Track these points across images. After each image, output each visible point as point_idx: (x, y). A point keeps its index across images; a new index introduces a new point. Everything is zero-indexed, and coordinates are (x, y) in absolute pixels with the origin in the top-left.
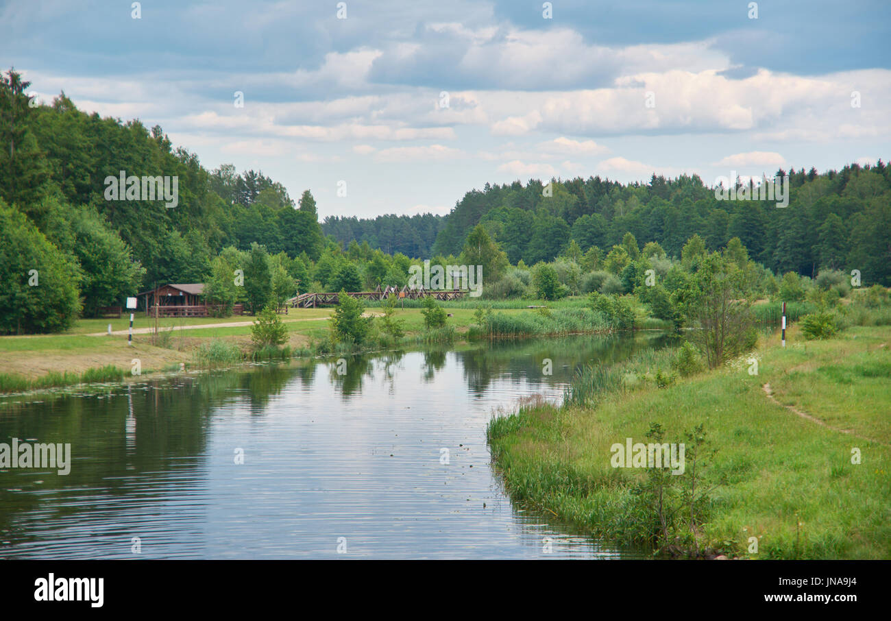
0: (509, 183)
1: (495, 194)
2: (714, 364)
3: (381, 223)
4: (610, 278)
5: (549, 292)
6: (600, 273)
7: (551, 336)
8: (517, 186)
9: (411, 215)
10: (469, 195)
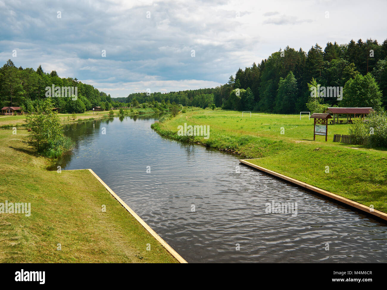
0: (135, 93)
1: (133, 95)
2: (174, 117)
3: (118, 98)
4: (152, 106)
5: (144, 107)
6: (151, 105)
7: (147, 113)
8: (136, 93)
9: (122, 97)
10: (130, 95)
